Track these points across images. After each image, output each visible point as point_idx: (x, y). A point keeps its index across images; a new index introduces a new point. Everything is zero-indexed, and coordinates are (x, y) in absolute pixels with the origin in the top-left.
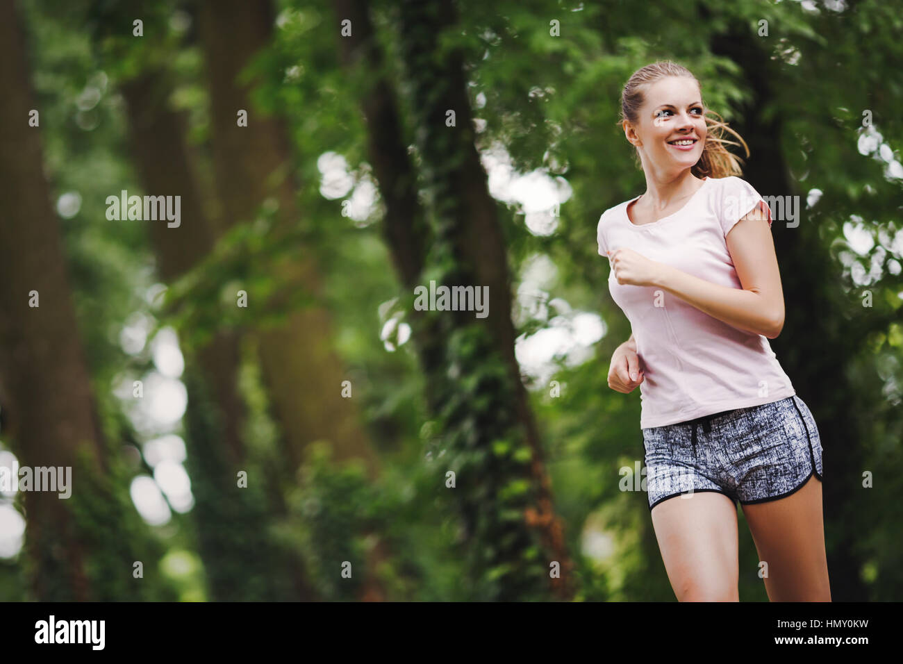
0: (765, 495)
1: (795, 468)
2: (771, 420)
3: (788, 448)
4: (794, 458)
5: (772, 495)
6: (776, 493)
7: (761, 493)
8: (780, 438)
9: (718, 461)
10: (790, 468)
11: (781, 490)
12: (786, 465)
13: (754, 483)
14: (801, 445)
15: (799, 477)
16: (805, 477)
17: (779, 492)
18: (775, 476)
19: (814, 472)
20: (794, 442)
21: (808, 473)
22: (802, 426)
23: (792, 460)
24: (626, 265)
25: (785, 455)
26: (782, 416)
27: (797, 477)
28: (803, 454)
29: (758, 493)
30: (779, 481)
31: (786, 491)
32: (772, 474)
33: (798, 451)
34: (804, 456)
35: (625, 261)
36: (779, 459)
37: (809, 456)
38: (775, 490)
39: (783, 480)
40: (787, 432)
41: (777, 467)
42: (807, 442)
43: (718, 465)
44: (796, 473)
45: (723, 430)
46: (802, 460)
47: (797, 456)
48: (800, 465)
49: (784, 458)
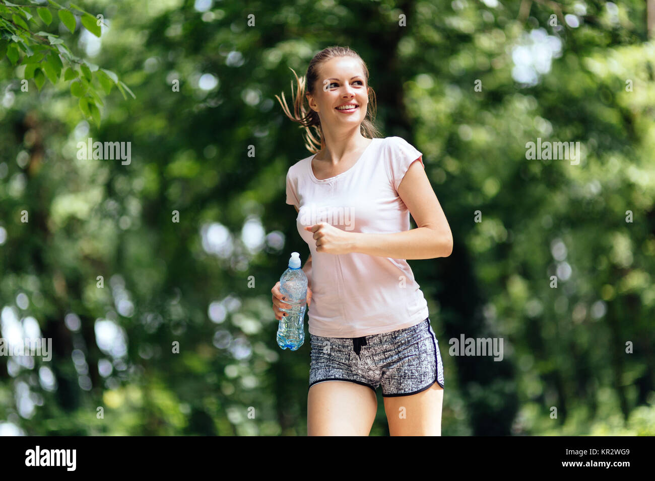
0: (395, 392)
1: (420, 375)
2: (409, 339)
3: (418, 359)
4: (421, 367)
5: (400, 392)
6: (403, 391)
7: (393, 390)
8: (413, 350)
9: (367, 364)
10: (417, 374)
11: (406, 390)
12: (414, 371)
13: (389, 381)
14: (429, 358)
15: (423, 383)
16: (428, 384)
17: (405, 391)
18: (403, 378)
19: (436, 380)
20: (424, 355)
21: (431, 381)
22: (432, 345)
23: (419, 369)
24: (329, 239)
25: (414, 363)
26: (419, 336)
27: (421, 382)
28: (429, 366)
29: (392, 389)
30: (406, 383)
31: (410, 392)
32: (401, 376)
33: (425, 362)
34: (430, 368)
35: (328, 235)
36: (409, 366)
37: (434, 369)
38: (402, 389)
39: (410, 382)
40: (420, 347)
41: (406, 371)
42: (434, 358)
43: (366, 367)
44: (421, 379)
45: (372, 343)
46: (427, 370)
47: (424, 366)
48: (425, 374)
49: (413, 365)
